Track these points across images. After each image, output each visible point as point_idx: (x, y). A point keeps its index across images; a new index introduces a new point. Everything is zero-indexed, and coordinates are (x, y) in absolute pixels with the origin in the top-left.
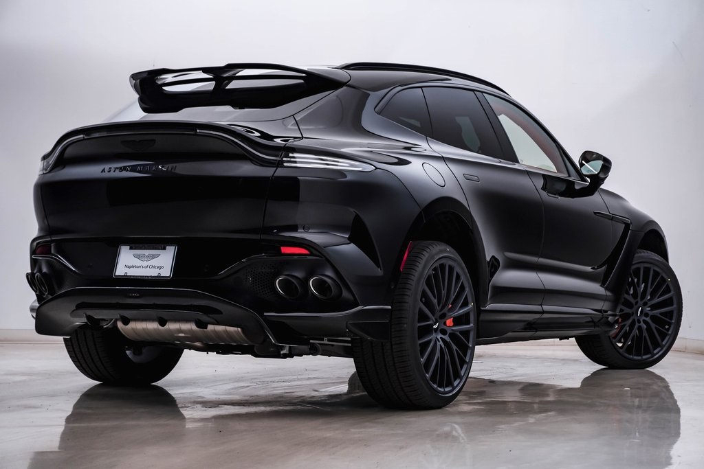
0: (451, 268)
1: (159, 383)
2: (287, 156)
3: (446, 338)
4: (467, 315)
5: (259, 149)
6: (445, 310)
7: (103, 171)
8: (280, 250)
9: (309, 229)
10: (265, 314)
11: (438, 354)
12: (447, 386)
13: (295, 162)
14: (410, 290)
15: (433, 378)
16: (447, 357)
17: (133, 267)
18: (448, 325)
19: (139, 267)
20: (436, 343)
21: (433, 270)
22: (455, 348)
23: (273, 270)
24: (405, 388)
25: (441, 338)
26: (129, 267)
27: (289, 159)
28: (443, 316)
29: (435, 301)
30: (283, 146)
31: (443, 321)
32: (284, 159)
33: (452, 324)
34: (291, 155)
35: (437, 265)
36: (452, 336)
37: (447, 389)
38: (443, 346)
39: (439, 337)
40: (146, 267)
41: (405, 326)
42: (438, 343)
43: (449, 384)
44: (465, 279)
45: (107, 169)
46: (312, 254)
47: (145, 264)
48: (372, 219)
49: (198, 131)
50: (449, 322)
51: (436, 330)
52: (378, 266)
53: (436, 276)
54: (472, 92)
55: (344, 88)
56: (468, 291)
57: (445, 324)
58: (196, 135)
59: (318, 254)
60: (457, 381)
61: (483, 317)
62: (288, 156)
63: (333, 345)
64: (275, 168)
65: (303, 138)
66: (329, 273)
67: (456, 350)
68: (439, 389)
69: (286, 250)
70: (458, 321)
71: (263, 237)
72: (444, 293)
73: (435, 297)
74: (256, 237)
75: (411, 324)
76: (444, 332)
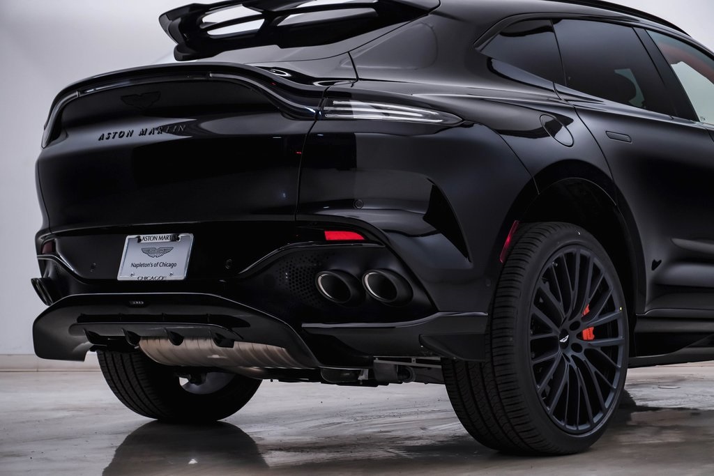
0: (585, 260)
1: (228, 420)
3: (581, 356)
4: (614, 323)
5: (291, 96)
6: (578, 317)
7: (101, 138)
8: (324, 236)
9: (362, 205)
10: (304, 325)
11: (566, 378)
12: (582, 423)
14: (518, 289)
15: (559, 413)
16: (581, 382)
17: (141, 265)
18: (585, 338)
19: (148, 265)
20: (562, 362)
21: (556, 261)
22: (593, 369)
23: (315, 265)
24: (516, 427)
25: (573, 356)
26: (136, 266)
27: (332, 108)
28: (575, 326)
29: (559, 306)
30: (323, 90)
31: (578, 331)
32: (326, 108)
33: (593, 336)
34: (335, 102)
35: (560, 254)
36: (590, 353)
37: (581, 428)
38: (575, 367)
39: (569, 355)
40: (156, 265)
41: (511, 339)
42: (567, 363)
43: (585, 419)
44: (609, 274)
45: (106, 136)
46: (367, 241)
47: (154, 260)
48: (457, 191)
49: (211, 75)
50: (588, 333)
51: (565, 345)
52: (466, 254)
53: (559, 270)
54: (631, 29)
55: (430, 15)
56: (615, 291)
57: (580, 336)
58: (207, 80)
59: (377, 240)
60: (599, 416)
61: (641, 327)
62: (331, 105)
63: (429, 368)
64: (313, 122)
65: (358, 79)
66: (395, 267)
67: (596, 372)
68: (568, 427)
69: (331, 235)
70: (600, 332)
71: (300, 217)
72: (574, 294)
73: (558, 299)
74: (290, 218)
75: (520, 337)
76: (577, 348)
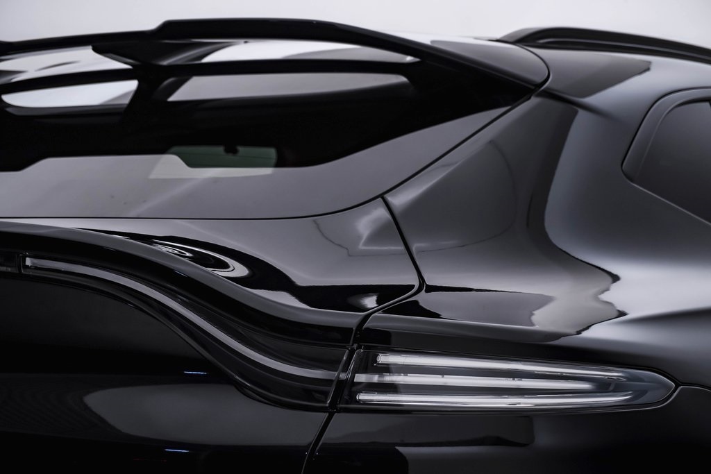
2: (369, 365)
13: (393, 388)
27: (375, 378)
32: (361, 378)
34: (383, 359)
49: (28, 262)
55: (534, 101)
58: (19, 277)
